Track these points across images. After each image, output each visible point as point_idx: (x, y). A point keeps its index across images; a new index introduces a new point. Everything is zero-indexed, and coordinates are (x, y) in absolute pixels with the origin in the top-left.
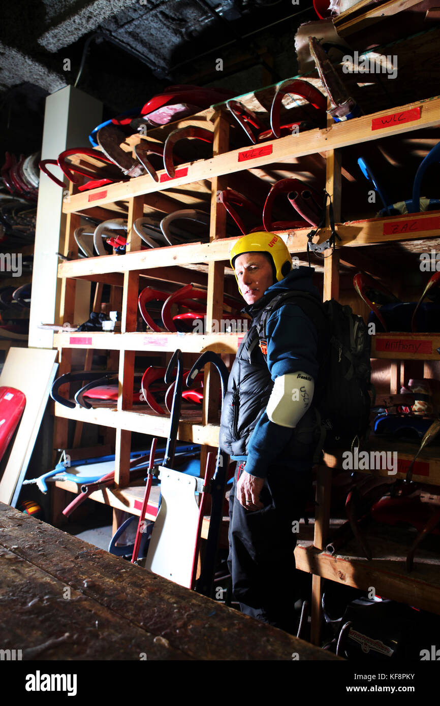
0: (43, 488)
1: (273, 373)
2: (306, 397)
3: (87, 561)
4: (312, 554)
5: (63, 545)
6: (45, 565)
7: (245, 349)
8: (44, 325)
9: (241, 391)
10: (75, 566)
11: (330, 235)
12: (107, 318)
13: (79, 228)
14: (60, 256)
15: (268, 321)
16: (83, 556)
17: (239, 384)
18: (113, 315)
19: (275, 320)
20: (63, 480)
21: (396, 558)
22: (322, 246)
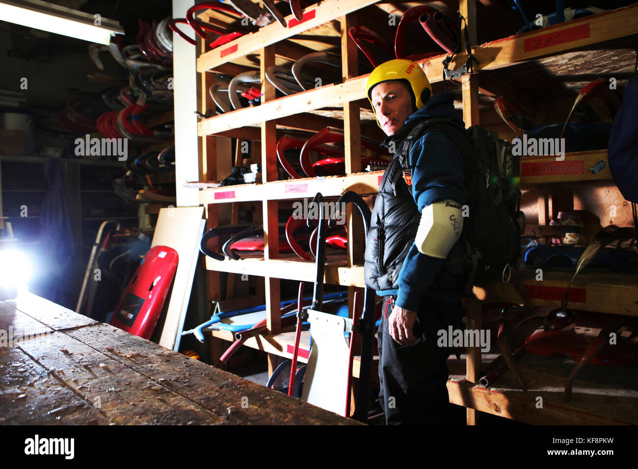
0: (200, 337)
1: (419, 205)
2: (457, 226)
3: (232, 390)
4: (465, 388)
5: (208, 377)
6: (190, 394)
7: (388, 182)
8: (189, 183)
9: (386, 225)
10: (219, 395)
11: (467, 60)
12: (248, 171)
13: (214, 85)
14: (198, 115)
15: (411, 150)
16: (227, 386)
17: (383, 218)
18: (254, 167)
19: (419, 148)
20: (218, 330)
21: (553, 389)
22: (458, 72)
